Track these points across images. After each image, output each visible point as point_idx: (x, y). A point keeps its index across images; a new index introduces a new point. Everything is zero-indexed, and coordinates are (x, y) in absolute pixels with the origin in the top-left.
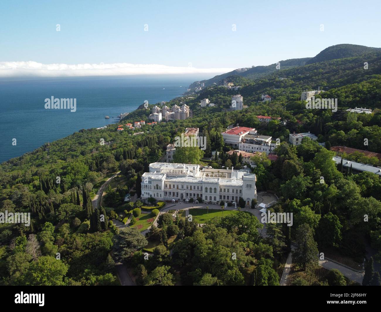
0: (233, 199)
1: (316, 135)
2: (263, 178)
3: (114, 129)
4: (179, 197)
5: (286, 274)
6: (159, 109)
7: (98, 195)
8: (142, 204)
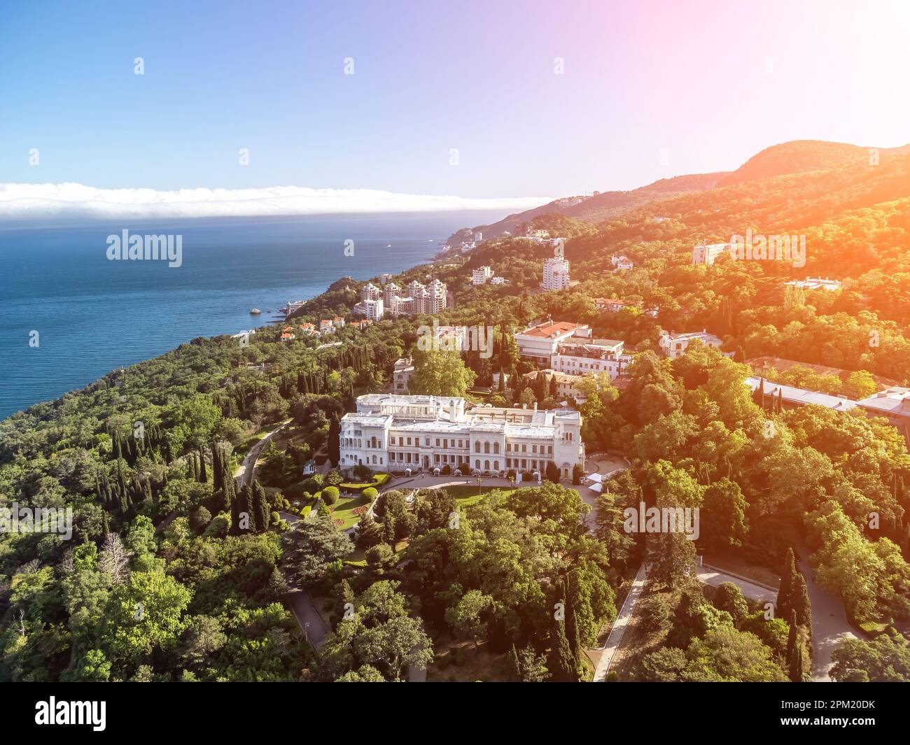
0: (534, 467)
1: (720, 337)
2: (600, 423)
3: (272, 336)
4: (420, 464)
5: (634, 597)
6: (377, 290)
7: (244, 467)
8: (342, 479)
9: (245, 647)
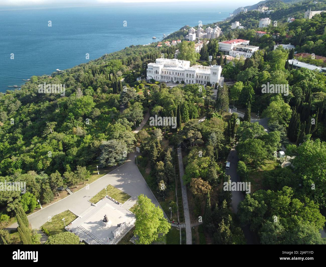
0: (205, 83)
2: (231, 71)
3: (155, 45)
4: (170, 80)
6: (195, 30)
7: (124, 79)
8: (146, 82)
9: (104, 116)
